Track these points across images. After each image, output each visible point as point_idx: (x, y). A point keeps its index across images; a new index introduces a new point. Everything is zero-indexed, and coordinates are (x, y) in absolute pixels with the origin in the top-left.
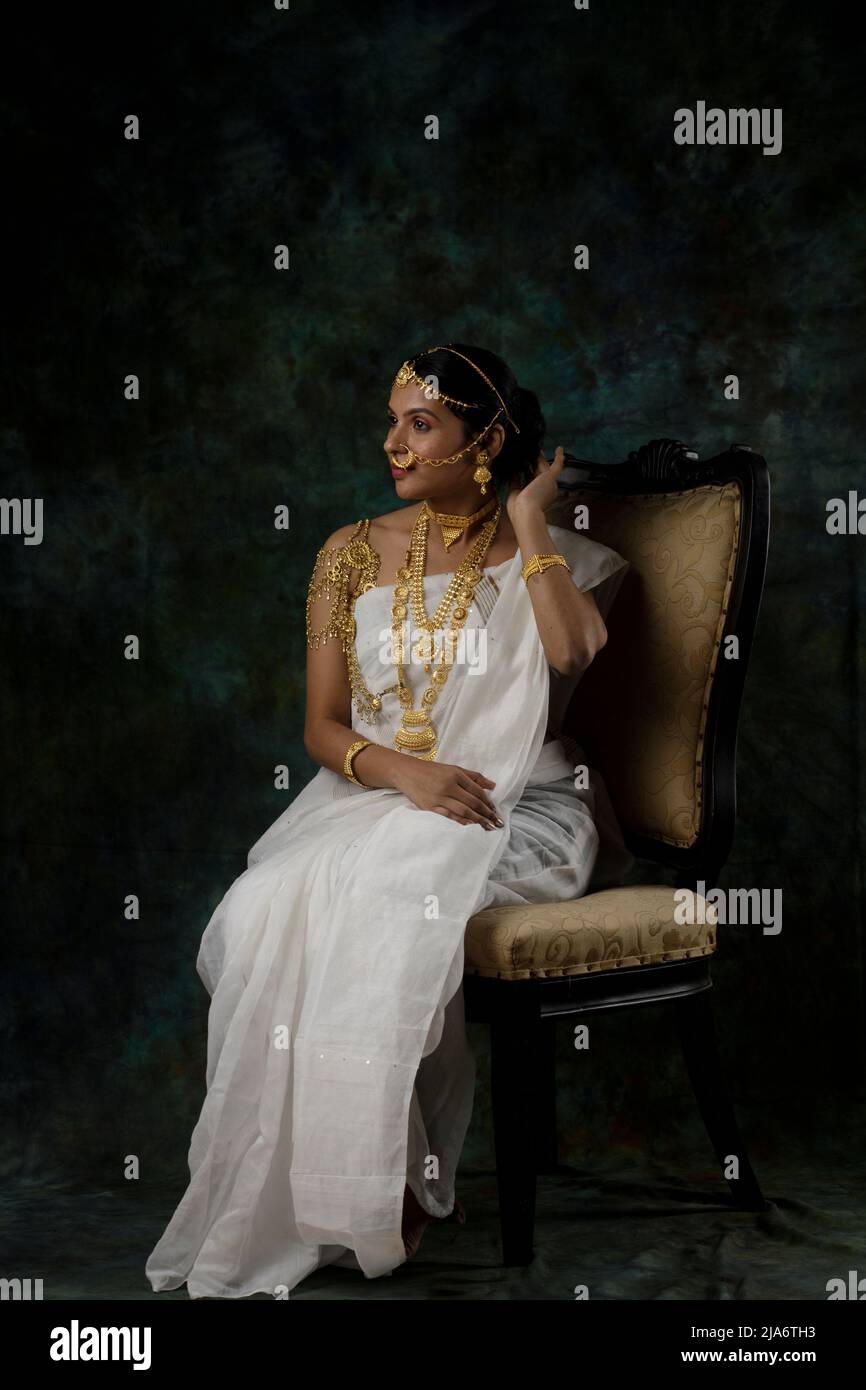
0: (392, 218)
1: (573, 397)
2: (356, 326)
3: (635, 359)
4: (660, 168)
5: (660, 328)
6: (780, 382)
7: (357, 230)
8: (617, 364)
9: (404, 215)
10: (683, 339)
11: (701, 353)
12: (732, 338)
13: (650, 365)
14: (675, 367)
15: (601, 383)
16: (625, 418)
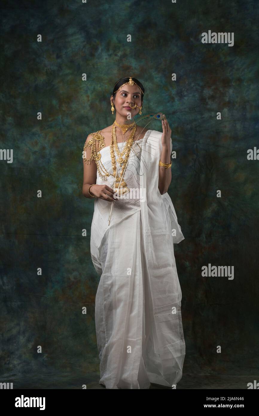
0: (116, 55)
1: (168, 104)
2: (106, 86)
3: (186, 93)
4: (192, 39)
5: (193, 85)
6: (227, 99)
7: (106, 59)
8: (180, 95)
9: (120, 54)
10: (199, 88)
11: (204, 91)
12: (213, 87)
13: (190, 95)
14: (197, 96)
15: (176, 100)
16: (183, 110)
